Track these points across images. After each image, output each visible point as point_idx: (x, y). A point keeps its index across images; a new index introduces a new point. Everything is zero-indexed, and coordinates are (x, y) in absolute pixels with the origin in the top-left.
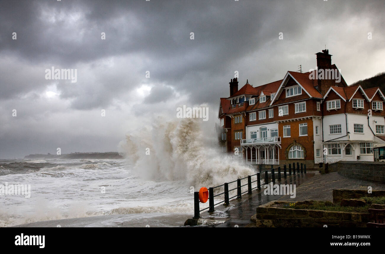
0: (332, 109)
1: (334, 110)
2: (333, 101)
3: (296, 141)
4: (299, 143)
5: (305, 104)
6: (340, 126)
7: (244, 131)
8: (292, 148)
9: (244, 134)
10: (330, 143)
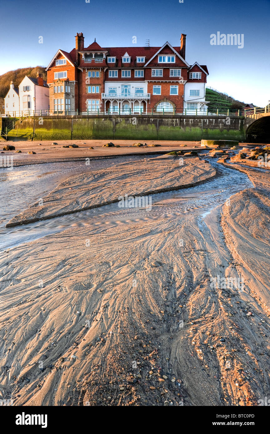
0: (196, 78)
1: (197, 79)
2: (197, 73)
3: (166, 98)
4: (169, 100)
5: (180, 71)
6: (199, 91)
7: (103, 86)
8: (161, 103)
9: (103, 89)
10: (189, 102)
